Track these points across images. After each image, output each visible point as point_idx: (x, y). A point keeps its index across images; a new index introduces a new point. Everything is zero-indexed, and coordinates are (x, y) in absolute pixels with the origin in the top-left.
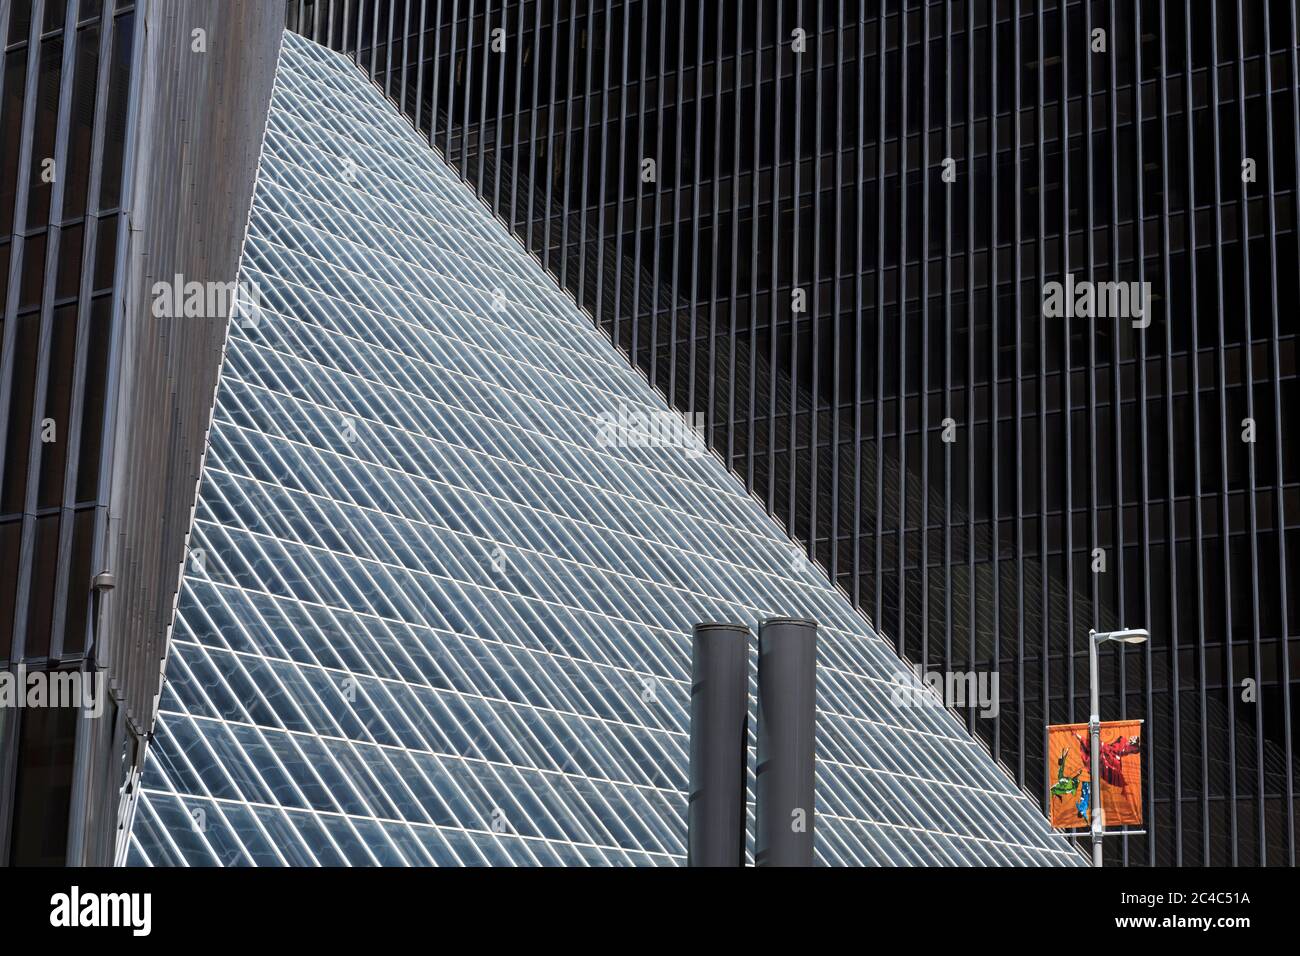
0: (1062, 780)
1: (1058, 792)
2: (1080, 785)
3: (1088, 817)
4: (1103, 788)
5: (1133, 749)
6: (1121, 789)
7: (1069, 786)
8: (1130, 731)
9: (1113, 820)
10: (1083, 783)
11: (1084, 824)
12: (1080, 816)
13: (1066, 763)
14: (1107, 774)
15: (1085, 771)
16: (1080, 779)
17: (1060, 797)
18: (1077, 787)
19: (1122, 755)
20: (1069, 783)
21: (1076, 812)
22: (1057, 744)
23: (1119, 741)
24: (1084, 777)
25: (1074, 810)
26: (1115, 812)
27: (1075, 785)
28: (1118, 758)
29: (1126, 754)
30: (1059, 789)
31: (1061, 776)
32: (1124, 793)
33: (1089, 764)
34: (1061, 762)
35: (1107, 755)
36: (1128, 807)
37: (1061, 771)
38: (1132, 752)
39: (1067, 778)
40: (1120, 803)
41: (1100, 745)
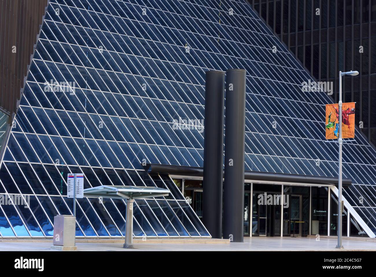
0: (329, 123)
1: (328, 127)
2: (335, 125)
3: (338, 135)
4: (343, 126)
5: (352, 112)
6: (348, 126)
7: (332, 125)
8: (352, 106)
9: (345, 136)
10: (336, 124)
11: (336, 138)
12: (335, 135)
13: (331, 117)
14: (344, 121)
15: (337, 119)
16: (336, 122)
17: (329, 129)
18: (334, 125)
19: (349, 114)
20: (332, 124)
21: (334, 134)
22: (328, 111)
23: (348, 109)
24: (337, 122)
25: (333, 133)
26: (346, 134)
27: (334, 124)
28: (347, 115)
29: (350, 114)
30: (328, 126)
31: (329, 122)
32: (349, 127)
33: (338, 118)
34: (329, 117)
35: (344, 114)
36: (350, 132)
37: (329, 120)
38: (352, 113)
39: (331, 122)
40: (348, 131)
41: (342, 111)
